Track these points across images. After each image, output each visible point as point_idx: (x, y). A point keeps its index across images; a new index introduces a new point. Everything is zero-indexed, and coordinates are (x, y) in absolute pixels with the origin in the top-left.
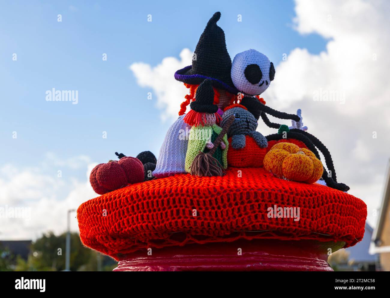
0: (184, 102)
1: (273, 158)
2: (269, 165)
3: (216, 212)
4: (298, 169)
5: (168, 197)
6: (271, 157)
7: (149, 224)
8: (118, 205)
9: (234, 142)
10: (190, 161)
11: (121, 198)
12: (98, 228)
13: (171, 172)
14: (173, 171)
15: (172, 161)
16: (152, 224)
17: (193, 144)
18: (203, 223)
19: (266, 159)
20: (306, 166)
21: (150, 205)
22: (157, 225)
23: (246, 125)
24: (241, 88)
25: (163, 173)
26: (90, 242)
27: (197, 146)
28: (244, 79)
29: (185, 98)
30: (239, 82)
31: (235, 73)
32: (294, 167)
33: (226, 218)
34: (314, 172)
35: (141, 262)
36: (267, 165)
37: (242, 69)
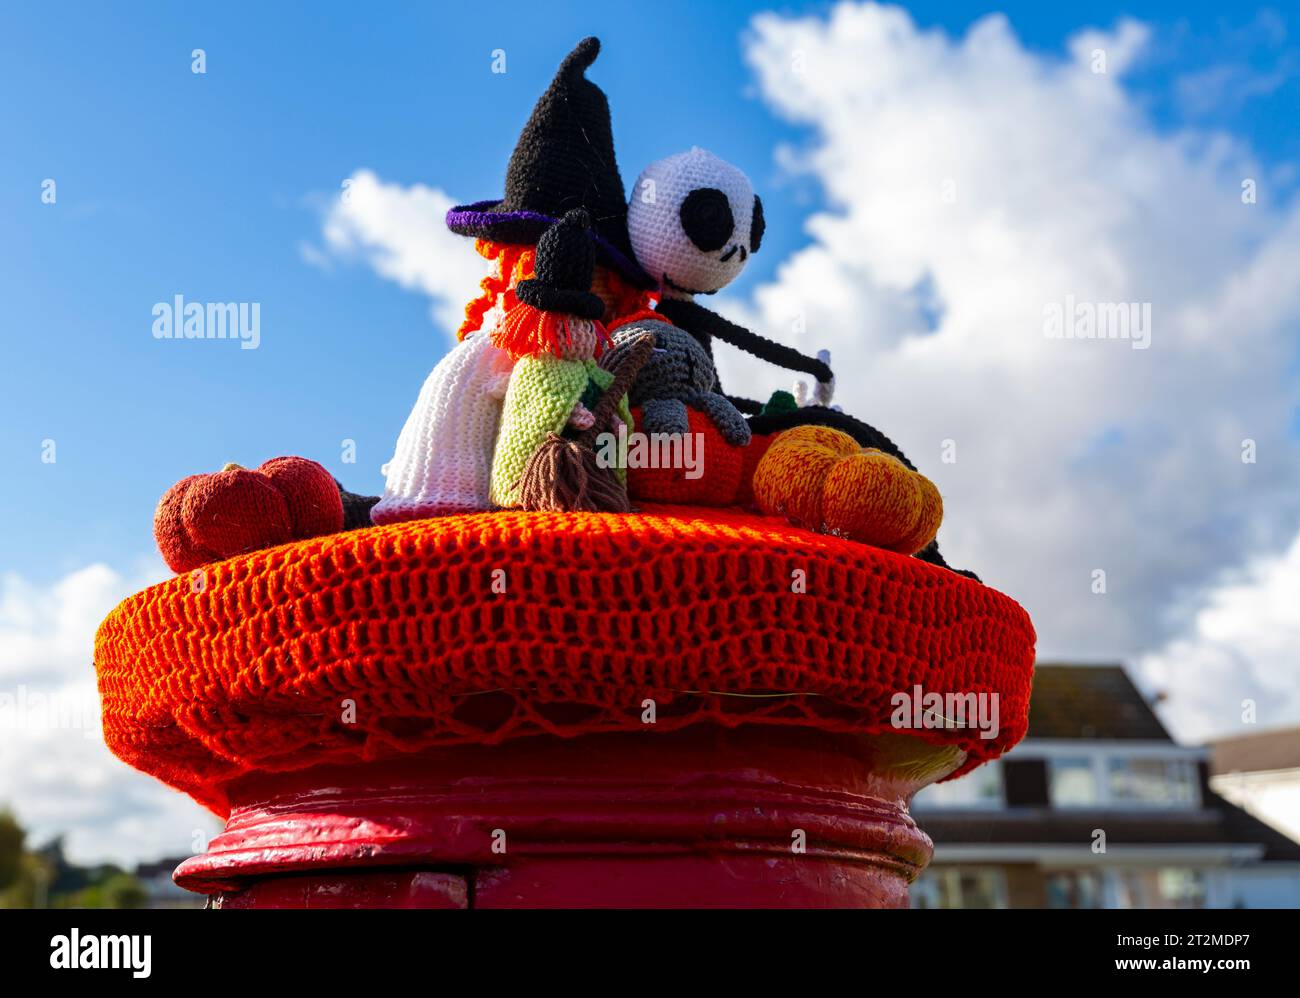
0: (477, 301)
1: (792, 465)
2: (776, 486)
3: (635, 621)
4: (882, 501)
5: (465, 563)
6: (786, 463)
7: (389, 660)
8: (270, 593)
9: (652, 417)
10: (514, 468)
11: (285, 568)
12: (185, 678)
13: (442, 506)
14: (448, 501)
15: (444, 470)
16: (398, 657)
17: (525, 415)
18: (586, 656)
19: (768, 468)
20: (906, 493)
21: (396, 590)
22: (418, 664)
23: (685, 372)
24: (664, 264)
25: (414, 508)
26: (143, 735)
27: (538, 417)
28: (677, 232)
29: (482, 286)
30: (659, 244)
31: (648, 216)
32: (868, 492)
33: (670, 642)
34: (922, 515)
35: (329, 804)
36: (770, 488)
37: (673, 203)
